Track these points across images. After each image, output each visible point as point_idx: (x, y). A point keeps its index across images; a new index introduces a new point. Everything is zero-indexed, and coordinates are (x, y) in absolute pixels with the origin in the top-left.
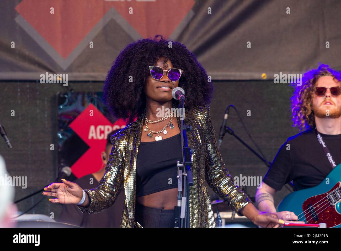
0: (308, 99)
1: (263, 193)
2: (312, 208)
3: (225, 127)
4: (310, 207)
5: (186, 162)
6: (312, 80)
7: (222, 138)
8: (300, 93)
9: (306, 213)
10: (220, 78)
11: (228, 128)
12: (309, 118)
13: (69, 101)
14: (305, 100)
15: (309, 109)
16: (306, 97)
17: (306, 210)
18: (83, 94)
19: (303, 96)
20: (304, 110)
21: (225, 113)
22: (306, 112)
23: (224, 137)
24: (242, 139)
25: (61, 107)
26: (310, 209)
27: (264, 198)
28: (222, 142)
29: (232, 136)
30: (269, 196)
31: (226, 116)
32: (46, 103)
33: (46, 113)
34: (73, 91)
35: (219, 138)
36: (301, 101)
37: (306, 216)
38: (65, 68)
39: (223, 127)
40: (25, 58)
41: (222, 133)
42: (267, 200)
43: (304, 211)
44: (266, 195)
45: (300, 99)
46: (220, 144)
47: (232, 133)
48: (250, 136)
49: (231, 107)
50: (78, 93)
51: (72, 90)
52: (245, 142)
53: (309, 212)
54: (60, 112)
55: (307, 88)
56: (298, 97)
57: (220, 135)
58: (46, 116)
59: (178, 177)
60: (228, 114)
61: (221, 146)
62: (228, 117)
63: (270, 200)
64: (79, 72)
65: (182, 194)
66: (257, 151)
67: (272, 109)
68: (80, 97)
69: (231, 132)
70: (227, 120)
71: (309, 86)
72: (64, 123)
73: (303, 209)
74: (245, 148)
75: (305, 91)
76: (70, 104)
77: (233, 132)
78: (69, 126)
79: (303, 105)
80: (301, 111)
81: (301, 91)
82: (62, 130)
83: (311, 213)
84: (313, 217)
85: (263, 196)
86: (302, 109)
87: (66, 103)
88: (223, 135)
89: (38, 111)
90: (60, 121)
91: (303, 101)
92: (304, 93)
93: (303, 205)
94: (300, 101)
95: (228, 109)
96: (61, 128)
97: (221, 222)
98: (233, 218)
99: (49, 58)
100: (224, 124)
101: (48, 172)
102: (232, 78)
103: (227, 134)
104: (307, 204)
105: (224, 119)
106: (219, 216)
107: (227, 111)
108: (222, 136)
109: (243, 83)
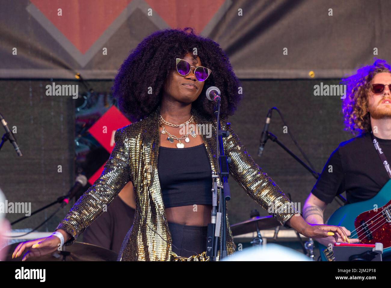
0: (362, 98)
1: (311, 205)
2: (365, 225)
3: (267, 132)
4: (363, 224)
5: (223, 173)
6: (366, 77)
7: (263, 146)
8: (353, 91)
9: (359, 231)
10: (261, 77)
11: (270, 134)
12: (364, 119)
13: (88, 102)
14: (358, 99)
15: (364, 110)
16: (360, 96)
17: (359, 227)
18: (105, 94)
19: (356, 94)
20: (357, 110)
21: (267, 117)
22: (360, 112)
23: (266, 144)
24: (287, 146)
25: (78, 110)
26: (363, 227)
27: (312, 212)
28: (264, 150)
29: (275, 143)
30: (318, 209)
31: (268, 120)
32: (61, 105)
33: (62, 116)
34: (92, 92)
35: (260, 145)
36: (354, 100)
37: (359, 234)
38: (83, 64)
39: (265, 132)
40: (38, 53)
41: (263, 140)
42: (315, 214)
43: (356, 228)
44: (315, 208)
45: (352, 98)
46: (261, 153)
47: (275, 140)
48: (296, 143)
49: (274, 110)
50: (99, 94)
51: (91, 90)
52: (290, 150)
53: (362, 229)
54: (77, 116)
55: (361, 85)
56: (350, 95)
57: (261, 142)
58: (62, 119)
59: (213, 190)
60: (270, 117)
61: (262, 155)
62: (271, 121)
63: (319, 214)
64: (99, 69)
65: (216, 210)
66: (303, 160)
67: (321, 112)
68: (101, 98)
69: (274, 138)
70: (269, 124)
71: (363, 83)
72: (82, 128)
73: (355, 225)
74: (290, 157)
75: (359, 88)
76: (89, 106)
77: (276, 138)
78: (88, 131)
79: (356, 105)
80: (354, 112)
81: (354, 88)
82: (80, 136)
83: (364, 230)
84: (367, 236)
85: (310, 209)
86: (355, 109)
87: (84, 105)
88: (265, 142)
89: (52, 114)
90: (77, 126)
91: (356, 101)
92: (357, 91)
93: (355, 221)
94: (352, 100)
95: (270, 112)
96: (79, 133)
97: (262, 242)
98: (275, 237)
99: (64, 53)
100: (266, 130)
101: (64, 184)
102: (275, 77)
103: (269, 140)
104: (360, 220)
105: (265, 123)
106: (260, 235)
107: (270, 115)
108: (263, 143)
109: (288, 82)
